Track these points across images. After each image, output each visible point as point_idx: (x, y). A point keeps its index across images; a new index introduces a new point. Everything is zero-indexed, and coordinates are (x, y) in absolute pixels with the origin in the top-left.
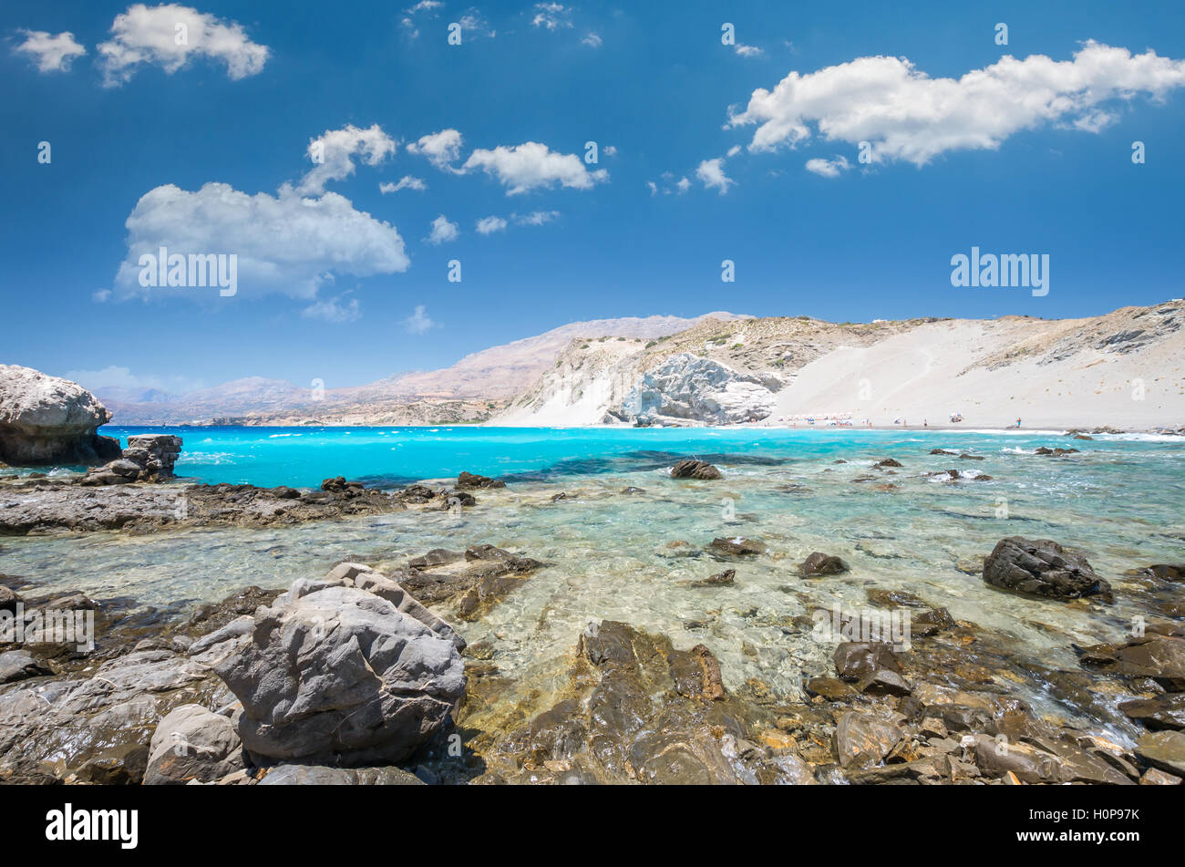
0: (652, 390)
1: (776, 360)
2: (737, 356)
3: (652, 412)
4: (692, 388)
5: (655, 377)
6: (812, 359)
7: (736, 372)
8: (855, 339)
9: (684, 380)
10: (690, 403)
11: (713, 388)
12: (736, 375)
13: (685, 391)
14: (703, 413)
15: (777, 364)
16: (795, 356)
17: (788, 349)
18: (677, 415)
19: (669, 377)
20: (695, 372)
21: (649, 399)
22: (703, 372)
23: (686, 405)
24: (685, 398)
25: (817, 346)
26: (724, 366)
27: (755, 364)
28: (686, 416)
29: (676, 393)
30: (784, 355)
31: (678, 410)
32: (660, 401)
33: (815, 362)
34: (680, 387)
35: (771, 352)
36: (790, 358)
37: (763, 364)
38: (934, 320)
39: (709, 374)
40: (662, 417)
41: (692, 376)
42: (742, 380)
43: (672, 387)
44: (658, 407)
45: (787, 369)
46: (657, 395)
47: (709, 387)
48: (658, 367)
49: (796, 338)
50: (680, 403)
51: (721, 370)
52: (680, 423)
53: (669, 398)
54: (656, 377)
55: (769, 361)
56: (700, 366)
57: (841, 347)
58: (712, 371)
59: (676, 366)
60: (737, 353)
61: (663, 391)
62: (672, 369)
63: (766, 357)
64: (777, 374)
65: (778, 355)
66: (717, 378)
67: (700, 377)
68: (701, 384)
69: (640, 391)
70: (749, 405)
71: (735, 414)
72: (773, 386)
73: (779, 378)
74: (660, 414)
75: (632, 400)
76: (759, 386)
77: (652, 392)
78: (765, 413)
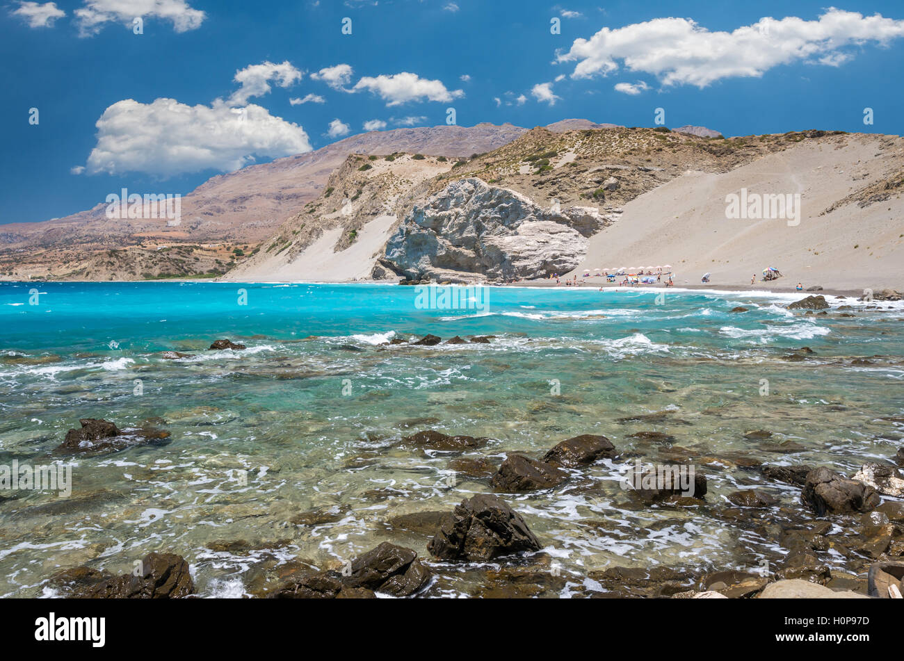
0: (424, 232)
1: (594, 190)
2: (541, 183)
3: (424, 263)
4: (479, 229)
5: (428, 212)
6: (646, 189)
7: (537, 206)
8: (709, 160)
9: (468, 217)
10: (476, 251)
11: (507, 229)
12: (537, 210)
13: (470, 233)
15: (595, 196)
16: (623, 185)
17: (614, 174)
18: (458, 267)
19: (447, 213)
20: (483, 207)
21: (420, 244)
22: (493, 206)
23: (470, 253)
24: (468, 243)
25: (656, 170)
26: (520, 196)
27: (564, 195)
28: (471, 269)
29: (457, 236)
30: (607, 182)
31: (460, 260)
32: (436, 247)
33: (650, 193)
34: (462, 228)
35: (588, 177)
36: (616, 187)
37: (576, 196)
38: (818, 134)
39: (502, 209)
40: (438, 271)
41: (478, 212)
42: (544, 217)
43: (451, 227)
44: (433, 256)
45: (608, 203)
46: (430, 239)
47: (501, 227)
48: (433, 199)
49: (628, 158)
50: (463, 250)
51: (517, 202)
52: (462, 279)
53: (448, 243)
54: (430, 213)
55: (585, 192)
56: (490, 198)
57: (689, 172)
58: (504, 205)
59: (457, 198)
60: (543, 179)
61: (439, 233)
62: (452, 202)
63: (581, 186)
64: (594, 211)
65: (599, 182)
66: (511, 214)
67: (489, 213)
68: (491, 225)
69: (408, 232)
70: (547, 253)
71: (525, 267)
72: (587, 227)
73: (595, 215)
74: (435, 266)
75: (398, 245)
76: (564, 227)
77: (424, 235)
78: (569, 266)
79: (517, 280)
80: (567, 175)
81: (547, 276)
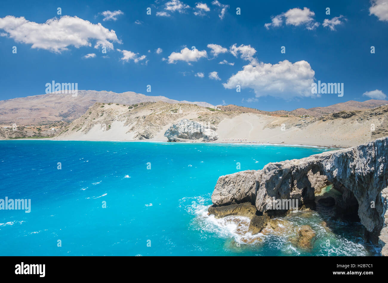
0: (176, 130)
2: (201, 120)
3: (175, 137)
5: (177, 126)
8: (227, 116)
10: (188, 134)
14: (192, 137)
15: (213, 123)
18: (183, 138)
19: (181, 126)
21: (174, 133)
23: (186, 135)
24: (186, 133)
25: (219, 118)
28: (186, 138)
29: (183, 131)
31: (184, 136)
32: (178, 134)
33: (220, 123)
36: (215, 121)
37: (210, 123)
38: (244, 113)
40: (179, 139)
43: (182, 129)
44: (178, 135)
45: (216, 125)
48: (177, 123)
50: (184, 134)
52: (185, 140)
53: (181, 132)
57: (225, 119)
59: (183, 123)
61: (179, 131)
63: (210, 121)
64: (214, 126)
65: (212, 120)
69: (171, 130)
70: (213, 136)
71: (211, 139)
72: (215, 129)
73: (215, 128)
74: (178, 138)
75: (168, 133)
76: (212, 130)
77: (175, 131)
78: (217, 138)
79: (210, 141)
80: (207, 119)
81: (214, 140)
